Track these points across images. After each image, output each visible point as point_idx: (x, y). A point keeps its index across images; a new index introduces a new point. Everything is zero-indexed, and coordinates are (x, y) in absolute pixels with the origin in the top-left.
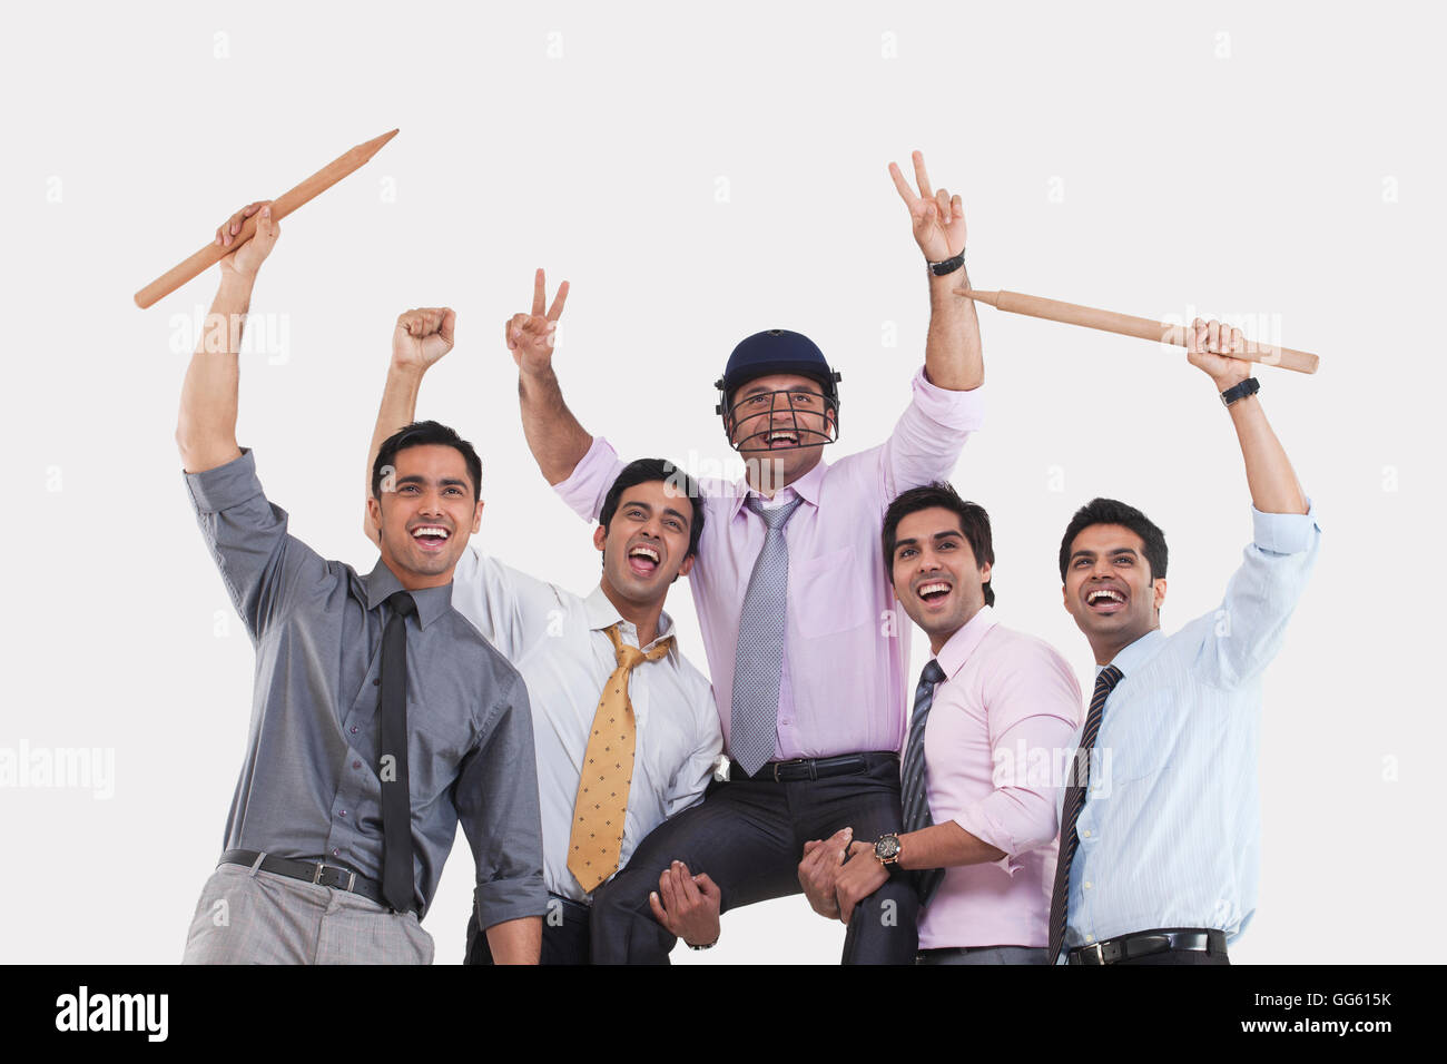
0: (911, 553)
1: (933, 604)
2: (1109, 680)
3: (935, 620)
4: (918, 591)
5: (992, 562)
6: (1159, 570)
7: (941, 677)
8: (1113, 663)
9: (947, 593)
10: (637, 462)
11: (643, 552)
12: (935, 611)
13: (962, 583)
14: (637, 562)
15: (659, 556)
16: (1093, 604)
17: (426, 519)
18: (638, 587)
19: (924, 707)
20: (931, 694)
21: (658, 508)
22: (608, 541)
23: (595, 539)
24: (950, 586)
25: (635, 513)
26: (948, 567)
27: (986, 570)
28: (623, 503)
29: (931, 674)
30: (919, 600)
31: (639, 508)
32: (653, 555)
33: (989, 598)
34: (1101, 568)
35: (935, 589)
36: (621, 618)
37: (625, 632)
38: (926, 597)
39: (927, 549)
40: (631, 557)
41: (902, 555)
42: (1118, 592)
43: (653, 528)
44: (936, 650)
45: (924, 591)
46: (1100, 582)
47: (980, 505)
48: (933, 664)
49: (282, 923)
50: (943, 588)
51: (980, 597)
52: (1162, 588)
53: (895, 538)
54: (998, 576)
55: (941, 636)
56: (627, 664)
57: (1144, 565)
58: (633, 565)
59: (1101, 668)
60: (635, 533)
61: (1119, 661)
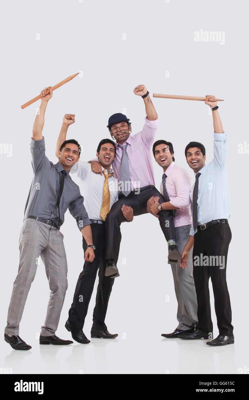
0: (158, 153)
1: (163, 162)
2: (198, 176)
3: (163, 165)
4: (160, 160)
5: (174, 153)
6: (204, 154)
7: (166, 176)
8: (199, 172)
9: (165, 160)
10: (103, 140)
11: (107, 157)
12: (164, 163)
13: (168, 158)
14: (106, 159)
15: (110, 157)
16: (192, 163)
17: (69, 156)
18: (106, 163)
19: (164, 182)
20: (165, 179)
21: (109, 148)
22: (99, 155)
23: (97, 155)
24: (166, 159)
25: (104, 150)
26: (165, 155)
27: (173, 155)
28: (101, 148)
29: (164, 176)
30: (160, 162)
31: (105, 149)
32: (109, 157)
33: (174, 160)
34: (194, 157)
35: (163, 159)
36: (104, 169)
37: (105, 171)
38: (162, 161)
39: (161, 152)
40: (104, 158)
41: (156, 153)
42: (197, 161)
43: (108, 152)
44: (164, 171)
45: (161, 160)
46: (194, 160)
47: (171, 142)
48: (164, 174)
49: (43, 232)
50: (165, 159)
51: (172, 160)
52: (205, 157)
53: (155, 150)
54: (175, 155)
55: (165, 168)
56: (107, 178)
57: (201, 154)
58: (105, 159)
59: (196, 174)
60: (105, 153)
61: (200, 172)
